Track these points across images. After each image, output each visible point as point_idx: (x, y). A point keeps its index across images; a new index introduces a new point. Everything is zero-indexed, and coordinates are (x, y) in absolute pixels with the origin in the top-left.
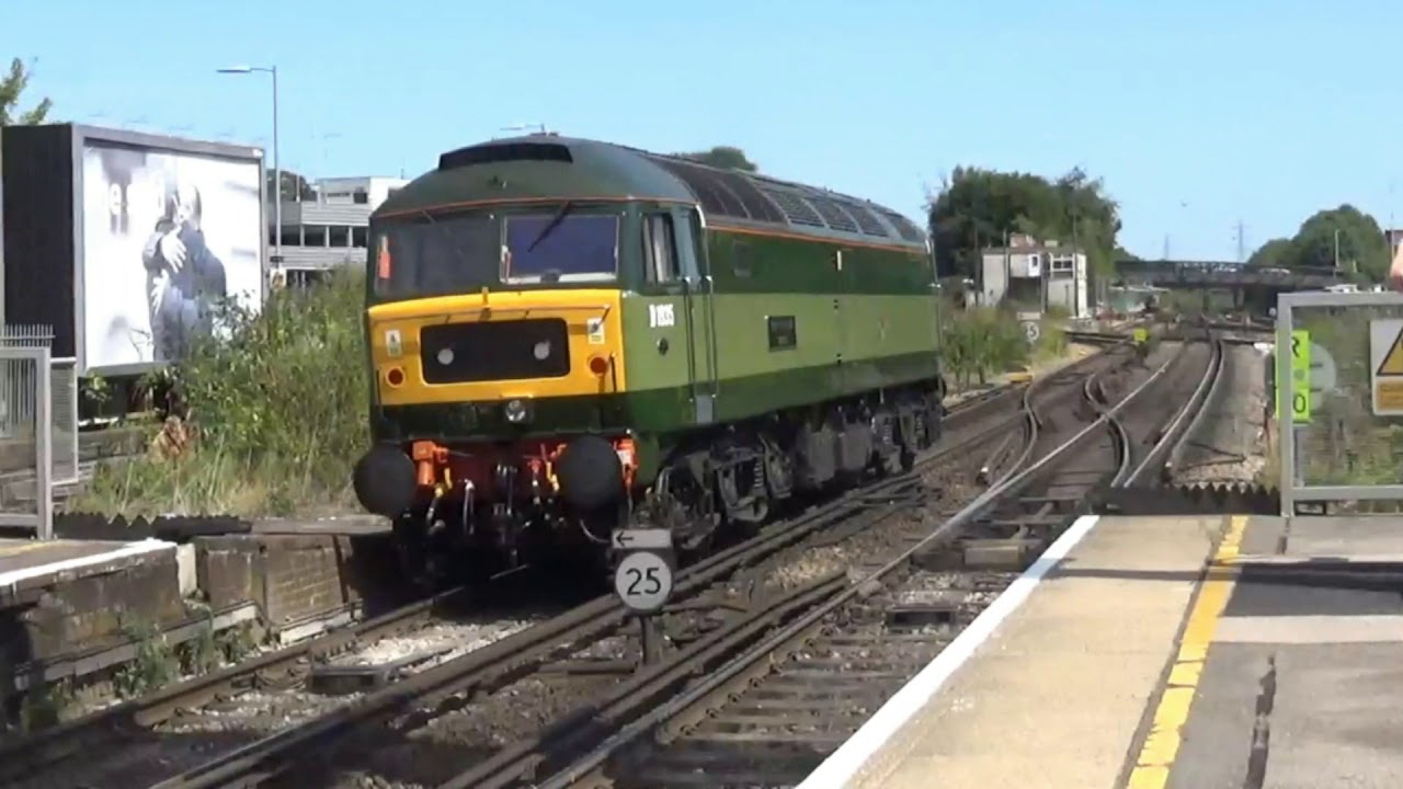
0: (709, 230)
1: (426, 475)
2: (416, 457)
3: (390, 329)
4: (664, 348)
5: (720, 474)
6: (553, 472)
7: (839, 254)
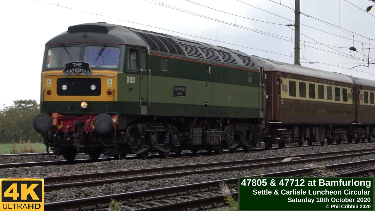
0: (151, 55)
1: (55, 122)
2: (53, 117)
3: (48, 78)
4: (131, 90)
5: (151, 134)
6: (93, 124)
7: (210, 68)
